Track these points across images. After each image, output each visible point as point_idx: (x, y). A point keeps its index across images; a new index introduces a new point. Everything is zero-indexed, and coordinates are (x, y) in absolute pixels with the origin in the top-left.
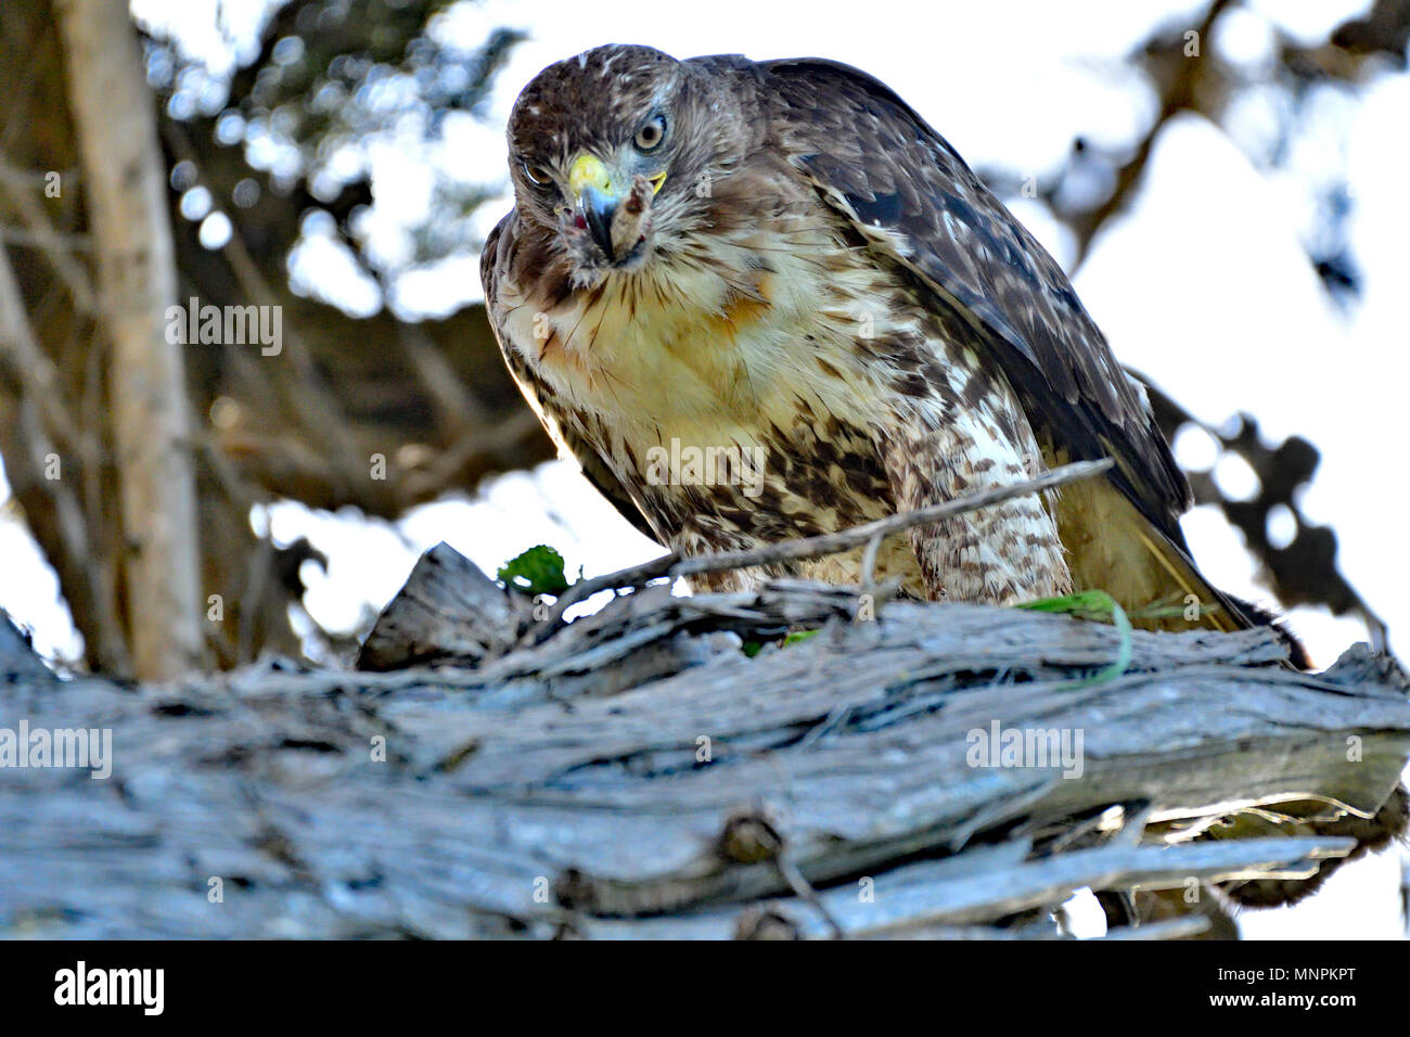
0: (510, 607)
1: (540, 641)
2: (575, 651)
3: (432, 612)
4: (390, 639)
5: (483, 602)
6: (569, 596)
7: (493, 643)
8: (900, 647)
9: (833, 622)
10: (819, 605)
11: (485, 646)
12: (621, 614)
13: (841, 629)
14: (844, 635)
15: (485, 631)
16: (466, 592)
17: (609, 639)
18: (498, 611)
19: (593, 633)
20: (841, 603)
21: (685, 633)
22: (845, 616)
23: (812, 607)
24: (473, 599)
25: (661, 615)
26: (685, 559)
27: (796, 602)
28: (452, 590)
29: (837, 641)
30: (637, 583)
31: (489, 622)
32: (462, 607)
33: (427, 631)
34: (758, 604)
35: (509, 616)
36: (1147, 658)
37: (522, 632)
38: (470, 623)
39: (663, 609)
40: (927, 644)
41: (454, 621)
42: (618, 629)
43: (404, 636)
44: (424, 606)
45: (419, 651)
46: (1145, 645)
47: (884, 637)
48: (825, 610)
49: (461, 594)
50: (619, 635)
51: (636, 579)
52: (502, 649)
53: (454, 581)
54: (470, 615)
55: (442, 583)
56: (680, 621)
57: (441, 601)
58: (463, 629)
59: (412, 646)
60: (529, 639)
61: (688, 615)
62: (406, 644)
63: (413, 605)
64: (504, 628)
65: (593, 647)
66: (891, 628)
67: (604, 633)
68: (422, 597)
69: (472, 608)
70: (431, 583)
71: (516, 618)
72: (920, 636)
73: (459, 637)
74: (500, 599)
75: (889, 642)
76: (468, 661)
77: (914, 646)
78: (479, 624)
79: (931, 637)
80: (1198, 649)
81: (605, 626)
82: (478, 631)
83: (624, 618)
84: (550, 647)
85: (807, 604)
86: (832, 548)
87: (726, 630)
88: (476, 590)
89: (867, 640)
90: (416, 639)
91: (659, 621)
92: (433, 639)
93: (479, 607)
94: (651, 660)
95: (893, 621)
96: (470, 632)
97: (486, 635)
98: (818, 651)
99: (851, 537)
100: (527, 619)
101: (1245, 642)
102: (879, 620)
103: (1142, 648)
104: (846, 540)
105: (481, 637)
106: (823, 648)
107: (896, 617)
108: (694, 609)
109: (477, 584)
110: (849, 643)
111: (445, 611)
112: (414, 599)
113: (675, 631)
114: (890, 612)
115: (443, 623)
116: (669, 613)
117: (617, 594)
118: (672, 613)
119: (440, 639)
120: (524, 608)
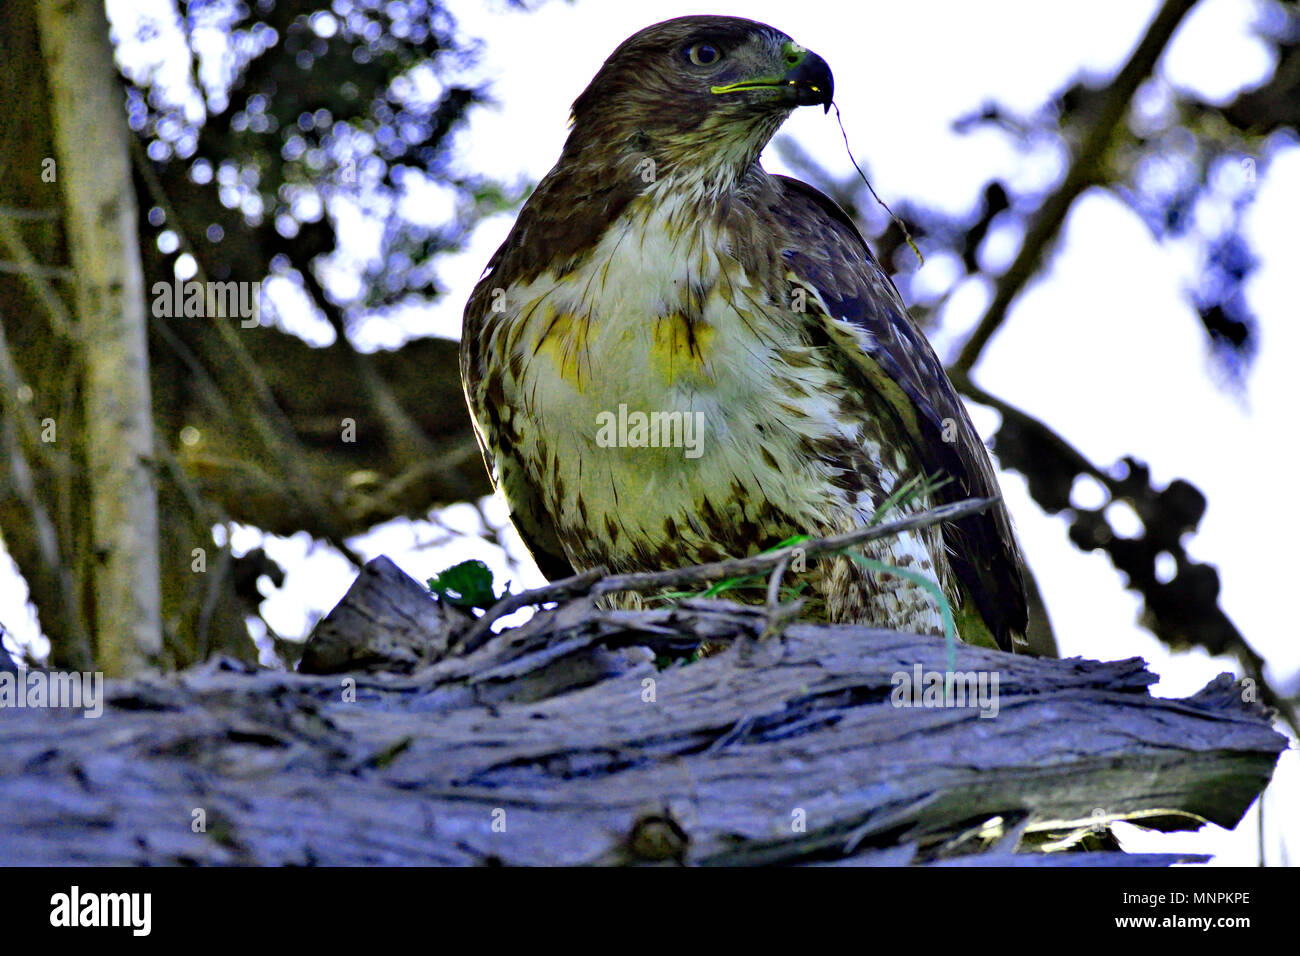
0: (443, 617)
1: (469, 650)
2: (501, 659)
3: (371, 620)
4: (330, 643)
5: (418, 613)
6: (497, 609)
7: (426, 648)
8: (802, 664)
9: (740, 639)
10: (730, 623)
11: (418, 652)
12: (545, 626)
13: (747, 646)
14: (750, 652)
15: (418, 640)
16: (402, 601)
17: (533, 649)
18: (431, 621)
19: (517, 643)
20: (749, 622)
21: (603, 646)
22: (752, 634)
23: (721, 625)
24: (408, 609)
25: (582, 629)
26: (606, 578)
27: (706, 620)
28: (390, 600)
29: (742, 658)
30: (560, 599)
31: (422, 631)
32: (397, 617)
33: (365, 637)
34: (672, 621)
35: (441, 626)
36: (1030, 681)
37: (453, 640)
38: (405, 631)
39: (584, 623)
40: (825, 662)
41: (390, 629)
42: (542, 640)
43: (344, 642)
44: (363, 614)
45: (357, 655)
46: (1028, 669)
47: (787, 654)
48: (734, 628)
49: (396, 604)
50: (541, 647)
51: (560, 595)
52: (435, 656)
53: (392, 592)
54: (405, 623)
55: (380, 594)
56: (599, 635)
57: (379, 609)
58: (399, 638)
59: (351, 651)
60: (459, 648)
61: (606, 629)
62: (346, 649)
63: (352, 613)
64: (437, 637)
65: (517, 658)
66: (793, 646)
67: (528, 644)
68: (361, 606)
69: (408, 618)
70: (371, 593)
71: (448, 628)
72: (821, 654)
73: (394, 645)
74: (434, 611)
75: (791, 660)
76: (402, 667)
77: (816, 663)
78: (414, 633)
79: (831, 656)
80: (1077, 674)
81: (529, 638)
82: (412, 639)
83: (547, 631)
84: (478, 656)
85: (715, 621)
86: (742, 572)
87: (641, 644)
88: (411, 601)
89: (771, 657)
90: (355, 644)
91: (579, 635)
92: (371, 645)
93: (414, 617)
94: (571, 671)
95: (796, 640)
96: (404, 640)
97: (420, 643)
98: (725, 665)
99: (757, 561)
100: (458, 629)
101: (1120, 668)
102: (783, 639)
103: (1025, 672)
104: (755, 565)
105: (415, 644)
106: (730, 664)
107: (799, 637)
108: (612, 624)
109: (412, 595)
110: (755, 659)
111: (382, 619)
112: (353, 607)
113: (595, 644)
114: (793, 631)
115: (380, 630)
116: (589, 627)
117: (542, 609)
118: (592, 627)
119: (377, 645)
120: (455, 619)
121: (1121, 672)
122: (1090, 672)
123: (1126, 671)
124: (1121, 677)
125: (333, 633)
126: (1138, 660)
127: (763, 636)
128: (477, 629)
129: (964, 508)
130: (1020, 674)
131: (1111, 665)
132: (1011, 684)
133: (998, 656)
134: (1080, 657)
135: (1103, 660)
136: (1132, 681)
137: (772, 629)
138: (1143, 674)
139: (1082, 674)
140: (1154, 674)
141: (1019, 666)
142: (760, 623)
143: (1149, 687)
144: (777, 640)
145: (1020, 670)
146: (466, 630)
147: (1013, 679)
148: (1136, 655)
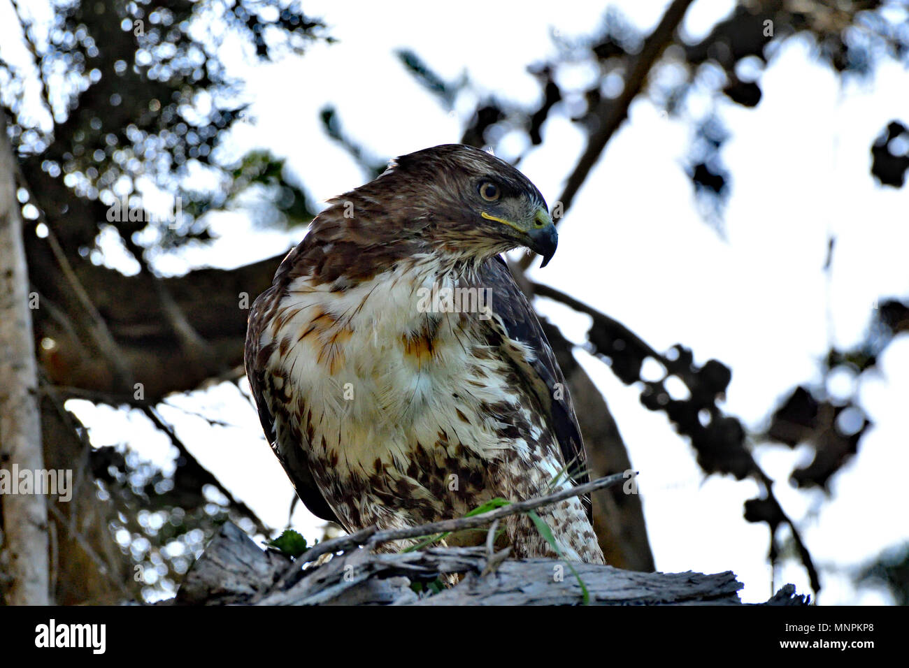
0: (270, 563)
1: (288, 586)
2: (310, 593)
3: (222, 568)
4: (195, 584)
5: (253, 561)
6: (306, 556)
7: (259, 586)
8: (509, 592)
9: (469, 575)
10: (460, 563)
11: (254, 588)
12: (339, 568)
13: (474, 580)
14: (476, 584)
15: (254, 579)
16: (243, 554)
17: (331, 584)
18: (262, 567)
19: (321, 581)
20: (473, 563)
21: (376, 577)
22: (476, 571)
23: (455, 565)
24: (247, 559)
25: (362, 568)
26: (377, 533)
27: (444, 561)
28: (234, 554)
29: (471, 589)
30: (347, 548)
31: (256, 573)
32: (240, 564)
33: (219, 580)
34: (422, 562)
35: (269, 569)
36: (659, 593)
37: (276, 578)
38: (245, 574)
39: (364, 565)
40: (525, 589)
41: (235, 573)
42: (336, 578)
43: (204, 583)
44: (217, 564)
45: (213, 592)
46: (658, 584)
47: (500, 585)
48: (463, 566)
49: (239, 556)
50: (337, 582)
51: (346, 545)
52: (264, 590)
53: (236, 548)
54: (245, 569)
55: (228, 550)
56: (373, 572)
57: (228, 561)
58: (241, 578)
59: (210, 589)
60: (281, 584)
61: (378, 568)
62: (206, 588)
63: (211, 564)
64: (266, 576)
65: (321, 590)
66: (504, 578)
67: (327, 582)
68: (216, 559)
69: (247, 565)
70: (222, 550)
71: (273, 570)
72: (522, 583)
73: (238, 583)
74: (263, 559)
75: (502, 589)
76: (244, 597)
77: (520, 591)
78: (251, 575)
79: (530, 584)
80: (690, 586)
81: (328, 577)
82: (250, 579)
83: (339, 572)
84: (295, 590)
85: (452, 562)
86: (467, 526)
87: (401, 575)
88: (248, 553)
89: (490, 587)
90: (212, 584)
91: (361, 573)
92: (223, 585)
93: (251, 564)
94: (356, 595)
95: (506, 573)
96: (245, 580)
97: (254, 581)
98: (460, 594)
99: (479, 519)
100: (279, 571)
101: (718, 580)
102: (497, 574)
103: (656, 587)
104: (476, 521)
105: (252, 582)
106: (463, 593)
107: (507, 571)
108: (382, 564)
109: (249, 550)
110: (479, 589)
111: (230, 567)
112: (210, 560)
113: (371, 577)
114: (504, 568)
115: (228, 574)
116: (367, 567)
117: (335, 556)
118: (369, 567)
119: (226, 585)
120: (278, 563)
121: (719, 583)
122: (698, 584)
123: (722, 582)
124: (719, 587)
125: (198, 577)
126: (730, 573)
127: (484, 573)
128: (293, 571)
129: (614, 480)
130: (653, 589)
131: (712, 577)
132: (647, 597)
133: (639, 576)
134: (690, 571)
135: (707, 573)
136: (726, 589)
137: (490, 568)
138: (734, 583)
139: (694, 585)
140: (740, 583)
141: (651, 583)
142: (481, 564)
143: (738, 592)
144: (493, 576)
145: (653, 586)
146: (285, 571)
147: (650, 593)
148: (729, 570)
